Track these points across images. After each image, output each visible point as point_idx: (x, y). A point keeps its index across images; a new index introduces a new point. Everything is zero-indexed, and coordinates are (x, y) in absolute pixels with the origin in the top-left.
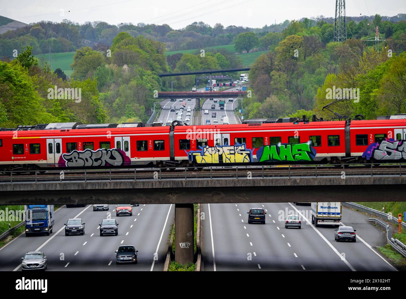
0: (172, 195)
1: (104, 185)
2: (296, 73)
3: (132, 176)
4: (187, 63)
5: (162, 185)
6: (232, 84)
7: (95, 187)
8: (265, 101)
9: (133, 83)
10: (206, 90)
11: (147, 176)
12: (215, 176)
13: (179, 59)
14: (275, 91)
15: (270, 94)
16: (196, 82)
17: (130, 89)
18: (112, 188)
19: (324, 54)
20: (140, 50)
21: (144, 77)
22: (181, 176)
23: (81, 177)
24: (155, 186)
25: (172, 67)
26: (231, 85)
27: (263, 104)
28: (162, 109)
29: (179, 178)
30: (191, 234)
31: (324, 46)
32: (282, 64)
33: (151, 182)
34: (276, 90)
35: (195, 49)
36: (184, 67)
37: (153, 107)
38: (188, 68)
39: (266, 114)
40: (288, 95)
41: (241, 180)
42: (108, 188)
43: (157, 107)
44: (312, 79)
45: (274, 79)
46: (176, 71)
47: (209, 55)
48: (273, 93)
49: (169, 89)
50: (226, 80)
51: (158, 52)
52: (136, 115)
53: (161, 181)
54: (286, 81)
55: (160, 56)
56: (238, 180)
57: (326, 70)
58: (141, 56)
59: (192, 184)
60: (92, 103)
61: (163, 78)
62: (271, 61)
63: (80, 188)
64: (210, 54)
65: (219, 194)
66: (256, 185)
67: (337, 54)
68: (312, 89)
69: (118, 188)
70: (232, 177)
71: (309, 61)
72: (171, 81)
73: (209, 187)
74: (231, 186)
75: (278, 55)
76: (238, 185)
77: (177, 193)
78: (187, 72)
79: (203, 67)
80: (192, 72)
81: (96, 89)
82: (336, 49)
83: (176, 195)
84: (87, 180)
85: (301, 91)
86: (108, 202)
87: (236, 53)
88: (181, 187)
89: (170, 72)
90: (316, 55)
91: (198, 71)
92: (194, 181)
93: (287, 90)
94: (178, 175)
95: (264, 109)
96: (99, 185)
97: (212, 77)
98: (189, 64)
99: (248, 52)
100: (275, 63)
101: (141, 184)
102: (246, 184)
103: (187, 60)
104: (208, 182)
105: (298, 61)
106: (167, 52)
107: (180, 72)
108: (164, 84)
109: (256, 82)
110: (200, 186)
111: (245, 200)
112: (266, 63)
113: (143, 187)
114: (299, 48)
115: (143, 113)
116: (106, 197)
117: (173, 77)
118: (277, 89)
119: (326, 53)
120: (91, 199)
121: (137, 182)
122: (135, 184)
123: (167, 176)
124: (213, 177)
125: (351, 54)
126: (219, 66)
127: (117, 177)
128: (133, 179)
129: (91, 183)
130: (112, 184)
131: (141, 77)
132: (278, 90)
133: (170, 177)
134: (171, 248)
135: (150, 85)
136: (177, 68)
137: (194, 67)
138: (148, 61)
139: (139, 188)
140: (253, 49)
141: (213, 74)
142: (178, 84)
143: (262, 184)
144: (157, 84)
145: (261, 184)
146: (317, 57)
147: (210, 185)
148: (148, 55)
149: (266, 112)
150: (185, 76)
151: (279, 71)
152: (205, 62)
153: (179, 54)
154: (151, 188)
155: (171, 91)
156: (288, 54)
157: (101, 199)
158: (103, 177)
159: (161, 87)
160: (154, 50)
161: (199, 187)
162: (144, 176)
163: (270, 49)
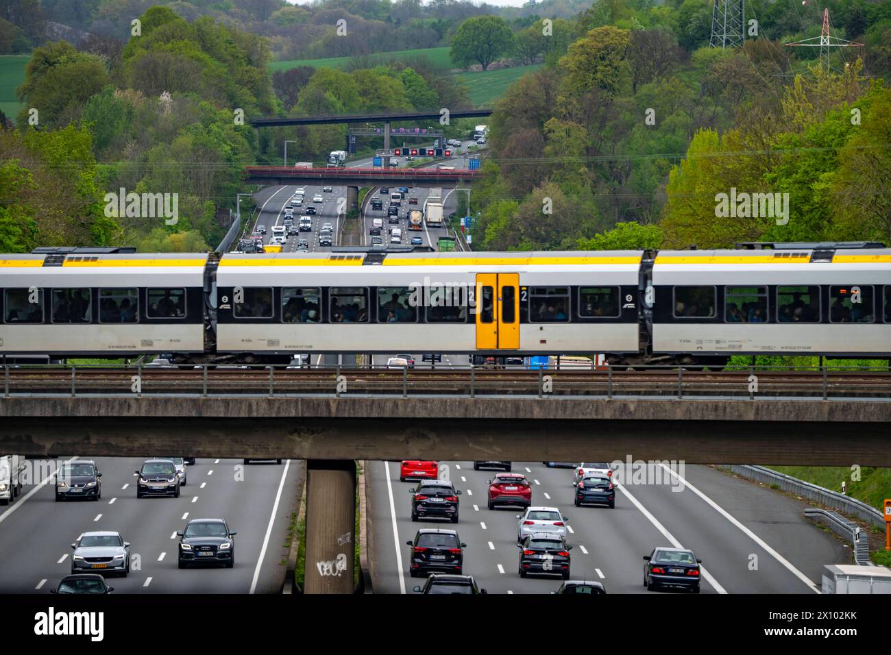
0: (299, 437)
1: (121, 405)
2: (612, 128)
3: (197, 385)
4: (325, 92)
5: (276, 409)
6: (443, 152)
7: (98, 411)
8: (528, 196)
9: (185, 140)
10: (375, 165)
11: (237, 385)
12: (415, 388)
13: (306, 82)
14: (555, 172)
15: (541, 179)
16: (348, 141)
17: (176, 156)
18: (143, 414)
19: (686, 79)
20: (205, 56)
21: (214, 127)
22: (325, 388)
23: (60, 385)
24: (257, 410)
25: (286, 103)
26: (439, 152)
27: (524, 204)
28: (259, 210)
29: (321, 391)
30: (348, 540)
31: (685, 58)
32: (575, 102)
33: (246, 400)
34: (556, 169)
35: (347, 58)
36: (319, 102)
37: (235, 204)
38: (328, 106)
39: (530, 231)
40: (590, 182)
41: (483, 401)
42: (133, 413)
43: (245, 206)
44: (652, 143)
45: (553, 141)
46: (297, 112)
47: (383, 74)
48: (550, 178)
49: (277, 159)
50: (425, 140)
51: (250, 62)
52: (190, 226)
53: (274, 400)
54: (583, 145)
55: (255, 73)
56: (476, 402)
57: (690, 120)
58: (205, 70)
59: (354, 409)
60: (79, 192)
61: (262, 129)
62: (547, 93)
63: (59, 414)
64: (387, 69)
65: (424, 436)
66: (522, 415)
67: (718, 79)
68: (653, 168)
69: (159, 414)
70: (460, 392)
71: (646, 95)
72: (283, 139)
73: (400, 418)
74: (457, 415)
75: (567, 79)
76: (474, 413)
77: (313, 433)
78: (326, 116)
79: (368, 103)
80: (338, 116)
81: (89, 153)
82: (716, 66)
83: (311, 437)
84: (78, 391)
85: (623, 174)
86: (131, 450)
87: (453, 71)
88: (324, 415)
89: (280, 115)
90: (664, 80)
91: (354, 115)
92: (360, 400)
93: (586, 169)
94: (318, 385)
95: (525, 219)
96: (108, 406)
97: (391, 131)
98: (329, 96)
99: (484, 68)
100: (557, 100)
101: (219, 407)
102: (497, 411)
103: (327, 85)
104: (397, 406)
105: (616, 95)
106: (276, 63)
107: (306, 116)
108: (265, 144)
109: (506, 148)
110: (375, 415)
111: (493, 453)
112: (533, 98)
113: (225, 414)
114: (621, 60)
115: (210, 220)
116: (127, 438)
117: (287, 129)
118: (560, 166)
119: (690, 77)
120: (86, 441)
121: (210, 400)
122: (203, 404)
123: (289, 386)
124: (409, 392)
125: (755, 80)
126: (408, 103)
127: (155, 385)
128: (201, 391)
129: (86, 400)
130: (144, 404)
131: (206, 126)
132: (565, 169)
133: (296, 388)
134: (294, 575)
135: (229, 148)
136: (300, 105)
137: (344, 104)
138: (223, 85)
139: (214, 415)
140: (499, 62)
141: (392, 123)
142: (302, 146)
143: (537, 414)
144: (247, 144)
145: (535, 412)
146: (667, 87)
147: (401, 413)
148: (223, 69)
149: (530, 225)
150: (320, 125)
151: (566, 120)
152: (372, 91)
153: (305, 68)
154: (247, 416)
155: (283, 164)
156: (591, 74)
157: (114, 443)
158: (120, 385)
159: (257, 152)
160: (241, 56)
161: (371, 416)
162: (229, 385)
163: (543, 62)
